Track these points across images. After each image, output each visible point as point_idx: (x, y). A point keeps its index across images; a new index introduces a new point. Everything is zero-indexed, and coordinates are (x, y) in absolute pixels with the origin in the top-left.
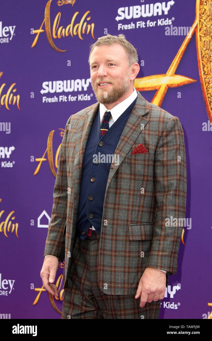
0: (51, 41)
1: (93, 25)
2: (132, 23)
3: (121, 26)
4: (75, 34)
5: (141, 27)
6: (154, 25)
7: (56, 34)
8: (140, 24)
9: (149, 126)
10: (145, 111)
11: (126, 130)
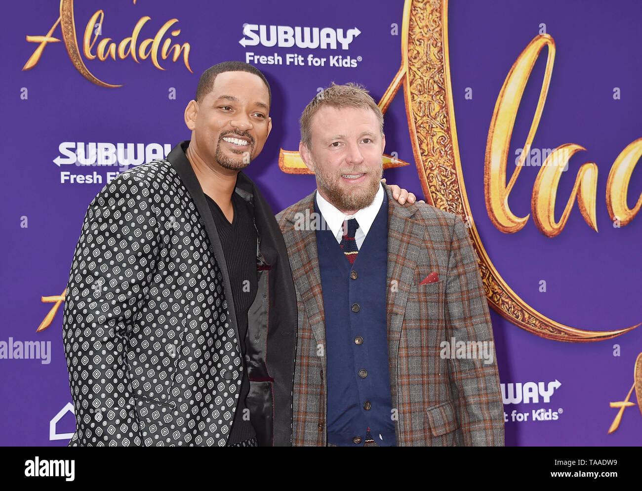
0: (79, 64)
1: (187, 47)
2: (276, 55)
3: (253, 56)
4: (142, 55)
5: (296, 63)
6: (323, 65)
7: (94, 51)
8: (294, 58)
9: (429, 235)
10: (409, 210)
11: (394, 244)
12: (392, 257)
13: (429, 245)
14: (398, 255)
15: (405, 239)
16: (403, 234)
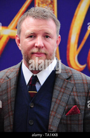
9: (76, 88)
10: (67, 75)
11: (56, 93)
12: (54, 100)
13: (75, 94)
14: (57, 99)
15: (62, 90)
16: (61, 88)
